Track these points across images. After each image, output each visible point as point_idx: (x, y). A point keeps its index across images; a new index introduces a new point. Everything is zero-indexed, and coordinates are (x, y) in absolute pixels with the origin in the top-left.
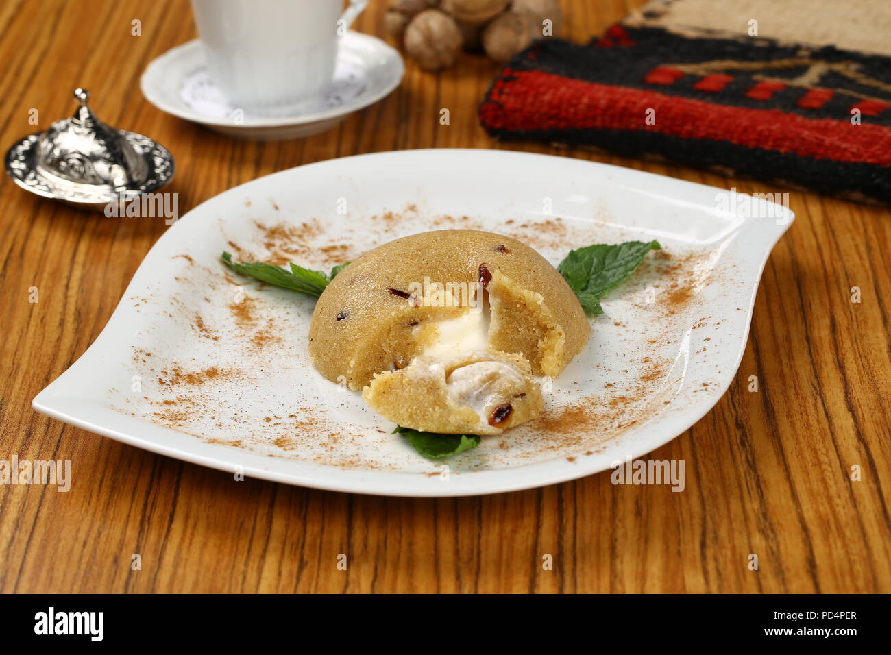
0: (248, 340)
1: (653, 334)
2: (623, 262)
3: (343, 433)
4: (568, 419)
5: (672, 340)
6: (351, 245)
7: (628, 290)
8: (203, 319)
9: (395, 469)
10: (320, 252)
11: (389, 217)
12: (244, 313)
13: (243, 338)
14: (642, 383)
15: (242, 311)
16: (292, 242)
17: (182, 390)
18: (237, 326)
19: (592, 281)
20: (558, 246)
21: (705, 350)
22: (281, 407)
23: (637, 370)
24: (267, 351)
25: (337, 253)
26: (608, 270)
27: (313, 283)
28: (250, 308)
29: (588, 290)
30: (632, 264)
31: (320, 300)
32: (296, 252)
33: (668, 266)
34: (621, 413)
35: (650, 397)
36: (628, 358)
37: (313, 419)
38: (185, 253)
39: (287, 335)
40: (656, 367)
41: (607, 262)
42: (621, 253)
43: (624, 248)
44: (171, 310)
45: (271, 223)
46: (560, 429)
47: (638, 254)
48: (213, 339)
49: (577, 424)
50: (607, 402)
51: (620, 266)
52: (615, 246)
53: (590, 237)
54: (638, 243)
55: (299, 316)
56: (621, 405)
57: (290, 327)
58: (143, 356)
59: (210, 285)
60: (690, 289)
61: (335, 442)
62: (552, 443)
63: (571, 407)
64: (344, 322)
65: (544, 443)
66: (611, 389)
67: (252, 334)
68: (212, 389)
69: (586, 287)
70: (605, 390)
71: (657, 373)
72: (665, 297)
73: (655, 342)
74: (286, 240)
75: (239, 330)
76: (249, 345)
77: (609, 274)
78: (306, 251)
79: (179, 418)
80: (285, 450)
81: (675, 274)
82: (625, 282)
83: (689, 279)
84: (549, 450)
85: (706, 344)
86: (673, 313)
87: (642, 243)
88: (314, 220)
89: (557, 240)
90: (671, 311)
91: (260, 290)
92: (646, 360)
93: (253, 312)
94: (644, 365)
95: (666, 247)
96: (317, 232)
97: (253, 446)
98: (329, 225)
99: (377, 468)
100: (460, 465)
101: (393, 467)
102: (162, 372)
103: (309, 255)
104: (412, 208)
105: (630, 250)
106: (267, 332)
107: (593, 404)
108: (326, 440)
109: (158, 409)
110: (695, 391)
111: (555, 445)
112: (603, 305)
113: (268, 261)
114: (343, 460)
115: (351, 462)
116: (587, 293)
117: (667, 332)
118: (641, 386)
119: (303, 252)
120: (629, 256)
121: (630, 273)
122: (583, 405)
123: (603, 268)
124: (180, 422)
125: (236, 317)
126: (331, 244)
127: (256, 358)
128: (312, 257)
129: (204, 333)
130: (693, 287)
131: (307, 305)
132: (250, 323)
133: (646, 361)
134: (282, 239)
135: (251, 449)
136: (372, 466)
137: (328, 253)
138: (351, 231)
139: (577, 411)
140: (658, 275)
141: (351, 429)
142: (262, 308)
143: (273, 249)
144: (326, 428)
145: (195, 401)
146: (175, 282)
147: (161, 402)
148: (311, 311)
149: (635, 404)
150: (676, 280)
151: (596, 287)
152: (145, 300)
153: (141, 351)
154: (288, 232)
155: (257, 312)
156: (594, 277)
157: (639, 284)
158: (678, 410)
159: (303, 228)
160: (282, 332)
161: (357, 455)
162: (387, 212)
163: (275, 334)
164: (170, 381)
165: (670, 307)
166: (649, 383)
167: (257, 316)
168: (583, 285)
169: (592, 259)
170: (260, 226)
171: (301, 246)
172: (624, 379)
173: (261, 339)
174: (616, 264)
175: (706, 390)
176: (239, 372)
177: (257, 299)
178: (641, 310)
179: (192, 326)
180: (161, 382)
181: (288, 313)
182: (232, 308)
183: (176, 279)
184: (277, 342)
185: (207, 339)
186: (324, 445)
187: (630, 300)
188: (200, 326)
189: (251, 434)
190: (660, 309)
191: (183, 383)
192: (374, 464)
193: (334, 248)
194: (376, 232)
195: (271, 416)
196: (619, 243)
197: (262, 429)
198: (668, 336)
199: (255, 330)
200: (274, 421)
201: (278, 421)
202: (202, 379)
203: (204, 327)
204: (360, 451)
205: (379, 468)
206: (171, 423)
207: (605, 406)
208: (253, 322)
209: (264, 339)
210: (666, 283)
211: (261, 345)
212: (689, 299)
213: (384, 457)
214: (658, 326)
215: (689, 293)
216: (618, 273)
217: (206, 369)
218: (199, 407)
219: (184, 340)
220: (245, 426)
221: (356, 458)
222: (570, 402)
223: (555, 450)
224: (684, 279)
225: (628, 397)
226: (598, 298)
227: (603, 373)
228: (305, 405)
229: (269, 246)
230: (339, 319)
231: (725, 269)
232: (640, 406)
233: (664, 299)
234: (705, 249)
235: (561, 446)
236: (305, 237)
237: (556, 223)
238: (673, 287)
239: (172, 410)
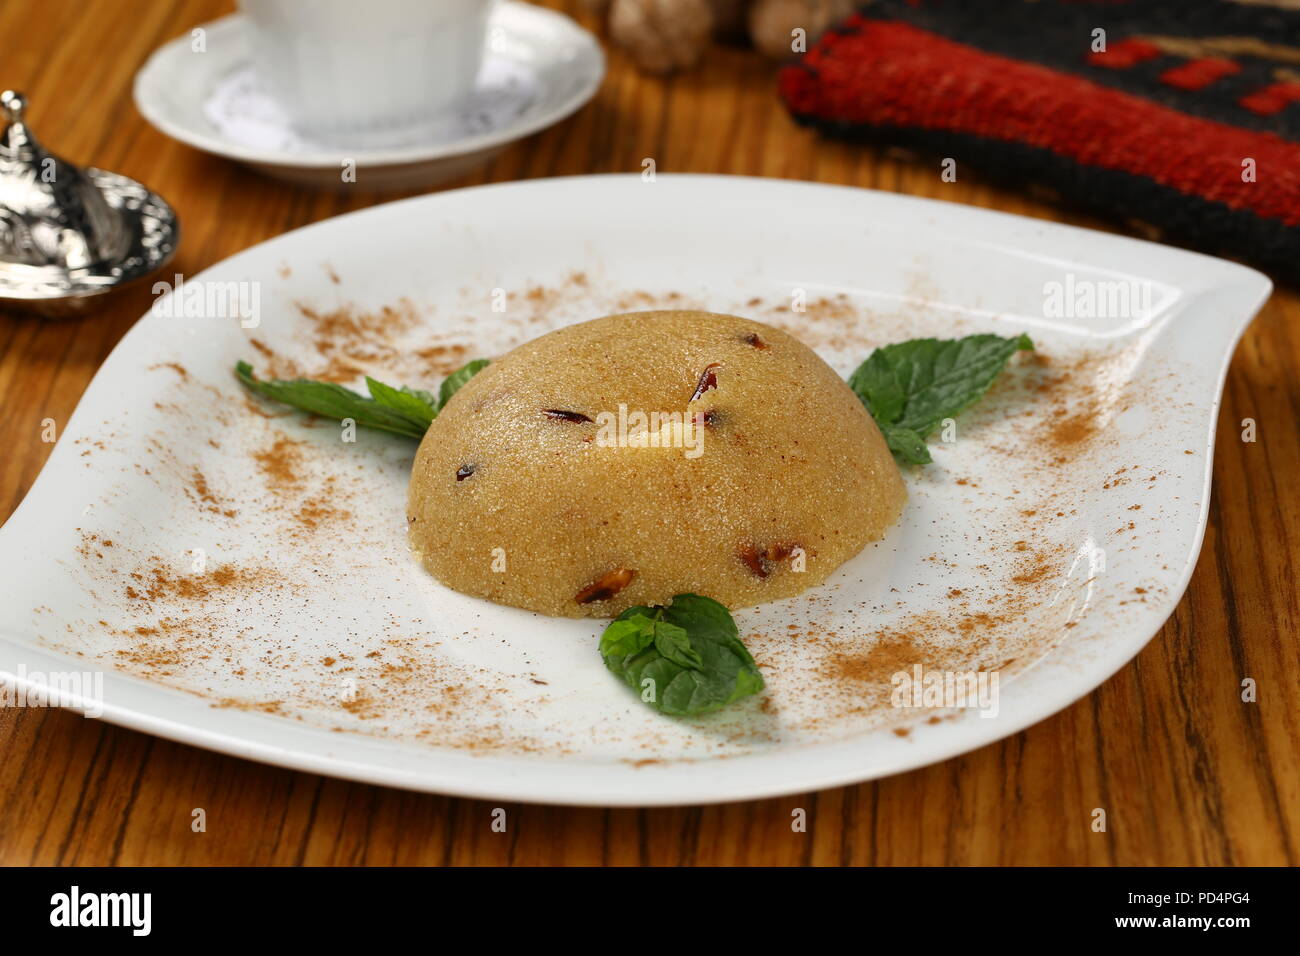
0: (289, 515)
1: (1029, 499)
2: (967, 371)
3: (468, 685)
4: (885, 657)
5: (1067, 510)
6: (471, 346)
7: (976, 420)
8: (207, 478)
9: (567, 751)
10: (415, 359)
11: (537, 295)
12: (281, 467)
13: (280, 513)
14: (1017, 589)
15: (277, 464)
16: (365, 340)
17: (170, 608)
18: (268, 491)
19: (911, 406)
20: (843, 344)
21: (1132, 526)
22: (353, 639)
23: (1006, 565)
24: (325, 537)
25: (445, 359)
26: (939, 386)
27: (408, 414)
28: (291, 457)
29: (904, 422)
30: (984, 375)
31: (422, 446)
32: (372, 358)
33: (1045, 378)
34: (983, 645)
35: (1033, 615)
36: (985, 546)
37: (412, 660)
38: (173, 360)
39: (361, 506)
40: (1040, 560)
41: (938, 370)
42: (961, 356)
43: (968, 347)
44: (148, 462)
45: (326, 307)
46: (871, 674)
47: (996, 358)
48: (226, 514)
49: (902, 664)
50: (954, 625)
51: (962, 377)
52: (952, 342)
53: (901, 327)
54: (991, 338)
55: (381, 471)
56: (981, 630)
57: (365, 491)
58: (95, 546)
59: (218, 418)
60: (1090, 417)
61: (455, 703)
62: (857, 702)
63: (887, 633)
64: (471, 483)
65: (844, 701)
66: (959, 600)
67: (296, 504)
68: (225, 606)
69: (902, 417)
70: (948, 603)
71: (1044, 570)
72: (1044, 432)
73: (1033, 513)
74: (353, 337)
75: (271, 499)
76: (291, 525)
77: (943, 392)
78: (391, 357)
79: (165, 659)
80: (362, 718)
81: (1059, 390)
82: (970, 407)
83: (1086, 399)
84: (853, 716)
85: (1135, 516)
86: (1062, 460)
87: (1001, 339)
88: (403, 301)
89: (842, 332)
90: (1060, 456)
91: (309, 426)
92: (1021, 547)
93: (298, 466)
94: (1018, 555)
95: (1040, 345)
96: (408, 322)
97: (303, 711)
98: (431, 310)
99: (535, 750)
100: (689, 743)
101: (564, 748)
102: (133, 575)
103: (396, 363)
104: (579, 279)
105: (978, 350)
106: (323, 501)
107: (928, 627)
108: (437, 699)
109: (125, 644)
110: (1123, 603)
111: (864, 705)
112: (933, 450)
113: (323, 375)
114: (471, 736)
115: (485, 740)
116: (904, 427)
117: (1055, 495)
118: (1015, 594)
119: (386, 358)
120: (978, 360)
121: (980, 391)
122: (911, 630)
123: (931, 382)
124: (166, 668)
125: (266, 476)
126: (436, 344)
127: (305, 550)
128: (401, 367)
129: (209, 503)
130: (1098, 413)
131: (395, 452)
132: (292, 485)
133: (1021, 549)
134: (347, 335)
135: (300, 718)
136: (527, 746)
137: (430, 360)
138: (471, 320)
139: (898, 641)
140: (1028, 393)
141: (480, 679)
142: (313, 458)
143: (331, 353)
144: (437, 676)
145: (193, 627)
146: (156, 413)
147: (132, 630)
148: (406, 465)
149: (1006, 627)
150: (1064, 402)
151: (919, 416)
152: (100, 445)
153: (94, 538)
154: (357, 323)
155: (304, 465)
156: (914, 397)
157: (995, 409)
158: (1094, 638)
159: (383, 315)
160: (350, 501)
161: (496, 726)
162: (534, 287)
163: (339, 504)
164: (148, 591)
165: (1057, 450)
166: (1030, 589)
167: (304, 474)
168: (896, 415)
169: (909, 365)
170: (307, 313)
171: (381, 347)
172: (982, 582)
173: (313, 513)
174: (954, 375)
175: (1143, 600)
176: (274, 574)
177: (304, 442)
178: (1004, 456)
179: (187, 491)
180: (132, 594)
181: (360, 467)
182: (259, 458)
183: (158, 406)
184: (342, 519)
185: (216, 515)
186: (434, 708)
187: (982, 438)
188: (202, 491)
189: (298, 689)
190: (1038, 454)
191: (173, 594)
192: (528, 744)
193: (440, 351)
194: (516, 322)
195: (333, 654)
196: (958, 338)
197: (319, 680)
198: (1058, 502)
199: (301, 498)
200: (340, 664)
201: (348, 664)
202: (206, 587)
203: (208, 494)
204: (502, 720)
205: (539, 751)
206: (149, 669)
207: (951, 631)
208: (299, 483)
209: (319, 515)
210: (1044, 409)
211: (314, 524)
212: (1090, 436)
213: (547, 729)
214: (1036, 485)
215: (1089, 425)
216: (957, 392)
217: (214, 568)
218: (201, 640)
219: (173, 517)
220: (287, 674)
221: (494, 733)
222: (885, 624)
223: (864, 715)
224: (1078, 401)
225: (992, 615)
226: (923, 437)
227: (943, 570)
228: (395, 633)
229: (323, 347)
230: (460, 478)
231: (1154, 381)
232: (1017, 630)
233: (1044, 435)
234: (1110, 347)
235: (875, 706)
236: (389, 331)
237: (838, 302)
238: (1058, 414)
239: (151, 645)
